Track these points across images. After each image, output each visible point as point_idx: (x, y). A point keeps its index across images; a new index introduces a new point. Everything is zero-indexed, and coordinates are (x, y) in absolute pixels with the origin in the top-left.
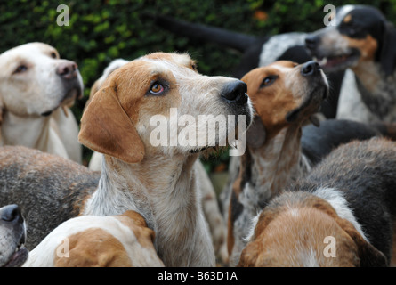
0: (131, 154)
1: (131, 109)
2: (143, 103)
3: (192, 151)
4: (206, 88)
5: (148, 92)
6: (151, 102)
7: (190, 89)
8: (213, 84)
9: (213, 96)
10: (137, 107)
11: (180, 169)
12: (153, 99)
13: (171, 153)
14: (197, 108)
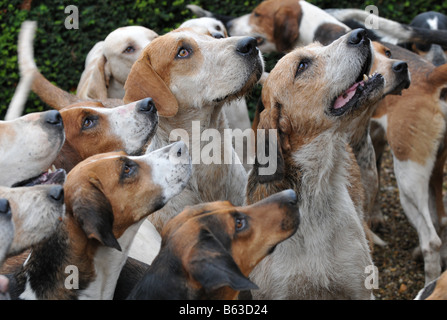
0: (168, 109)
1: (164, 74)
2: (174, 66)
3: (218, 100)
4: (223, 47)
5: (176, 57)
6: (179, 64)
7: (210, 50)
8: (230, 43)
9: (230, 52)
10: (169, 70)
11: (209, 119)
12: (181, 61)
13: (200, 106)
14: (218, 64)
